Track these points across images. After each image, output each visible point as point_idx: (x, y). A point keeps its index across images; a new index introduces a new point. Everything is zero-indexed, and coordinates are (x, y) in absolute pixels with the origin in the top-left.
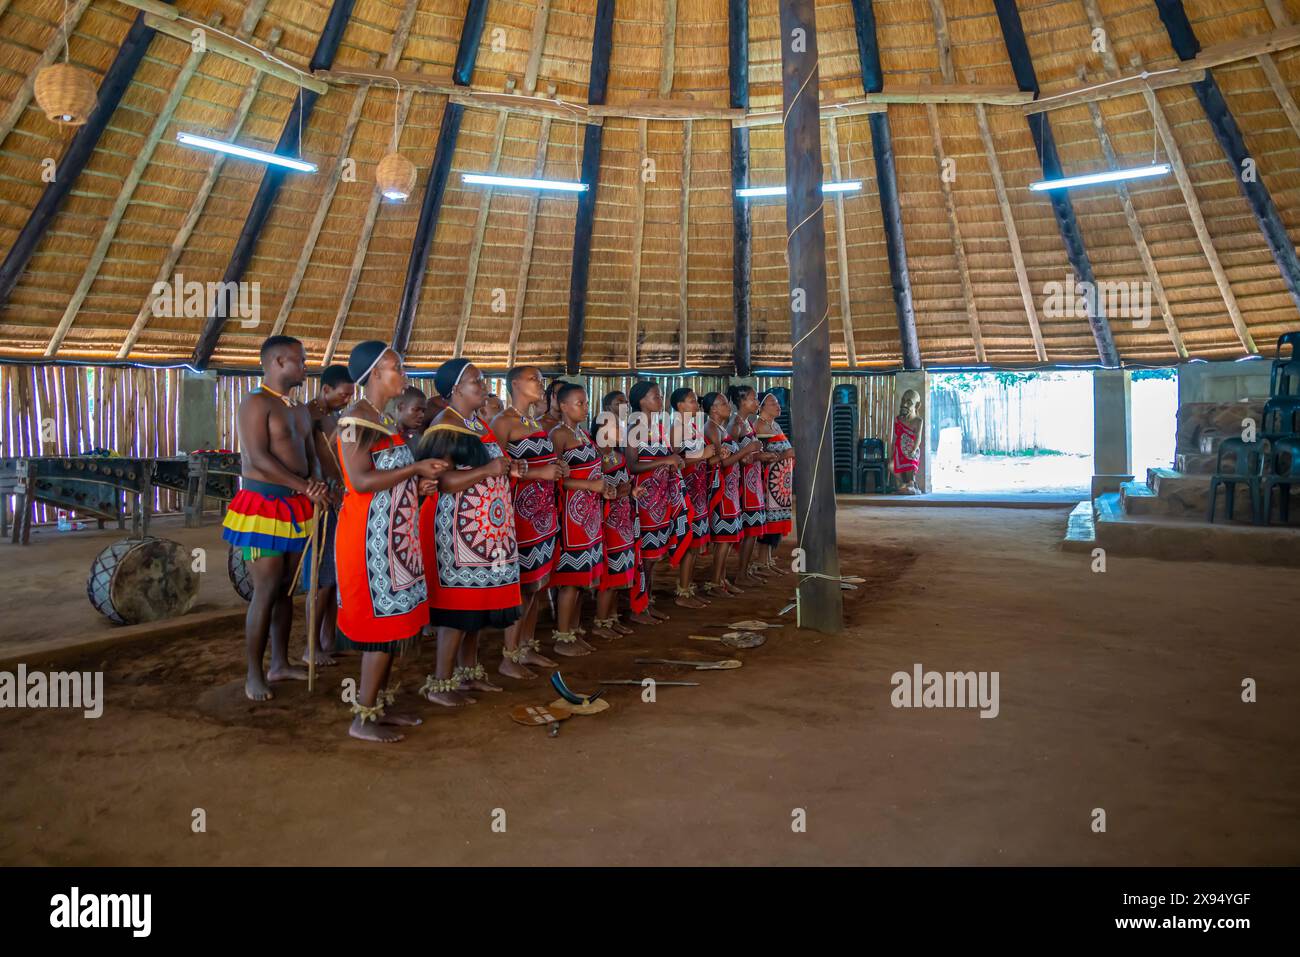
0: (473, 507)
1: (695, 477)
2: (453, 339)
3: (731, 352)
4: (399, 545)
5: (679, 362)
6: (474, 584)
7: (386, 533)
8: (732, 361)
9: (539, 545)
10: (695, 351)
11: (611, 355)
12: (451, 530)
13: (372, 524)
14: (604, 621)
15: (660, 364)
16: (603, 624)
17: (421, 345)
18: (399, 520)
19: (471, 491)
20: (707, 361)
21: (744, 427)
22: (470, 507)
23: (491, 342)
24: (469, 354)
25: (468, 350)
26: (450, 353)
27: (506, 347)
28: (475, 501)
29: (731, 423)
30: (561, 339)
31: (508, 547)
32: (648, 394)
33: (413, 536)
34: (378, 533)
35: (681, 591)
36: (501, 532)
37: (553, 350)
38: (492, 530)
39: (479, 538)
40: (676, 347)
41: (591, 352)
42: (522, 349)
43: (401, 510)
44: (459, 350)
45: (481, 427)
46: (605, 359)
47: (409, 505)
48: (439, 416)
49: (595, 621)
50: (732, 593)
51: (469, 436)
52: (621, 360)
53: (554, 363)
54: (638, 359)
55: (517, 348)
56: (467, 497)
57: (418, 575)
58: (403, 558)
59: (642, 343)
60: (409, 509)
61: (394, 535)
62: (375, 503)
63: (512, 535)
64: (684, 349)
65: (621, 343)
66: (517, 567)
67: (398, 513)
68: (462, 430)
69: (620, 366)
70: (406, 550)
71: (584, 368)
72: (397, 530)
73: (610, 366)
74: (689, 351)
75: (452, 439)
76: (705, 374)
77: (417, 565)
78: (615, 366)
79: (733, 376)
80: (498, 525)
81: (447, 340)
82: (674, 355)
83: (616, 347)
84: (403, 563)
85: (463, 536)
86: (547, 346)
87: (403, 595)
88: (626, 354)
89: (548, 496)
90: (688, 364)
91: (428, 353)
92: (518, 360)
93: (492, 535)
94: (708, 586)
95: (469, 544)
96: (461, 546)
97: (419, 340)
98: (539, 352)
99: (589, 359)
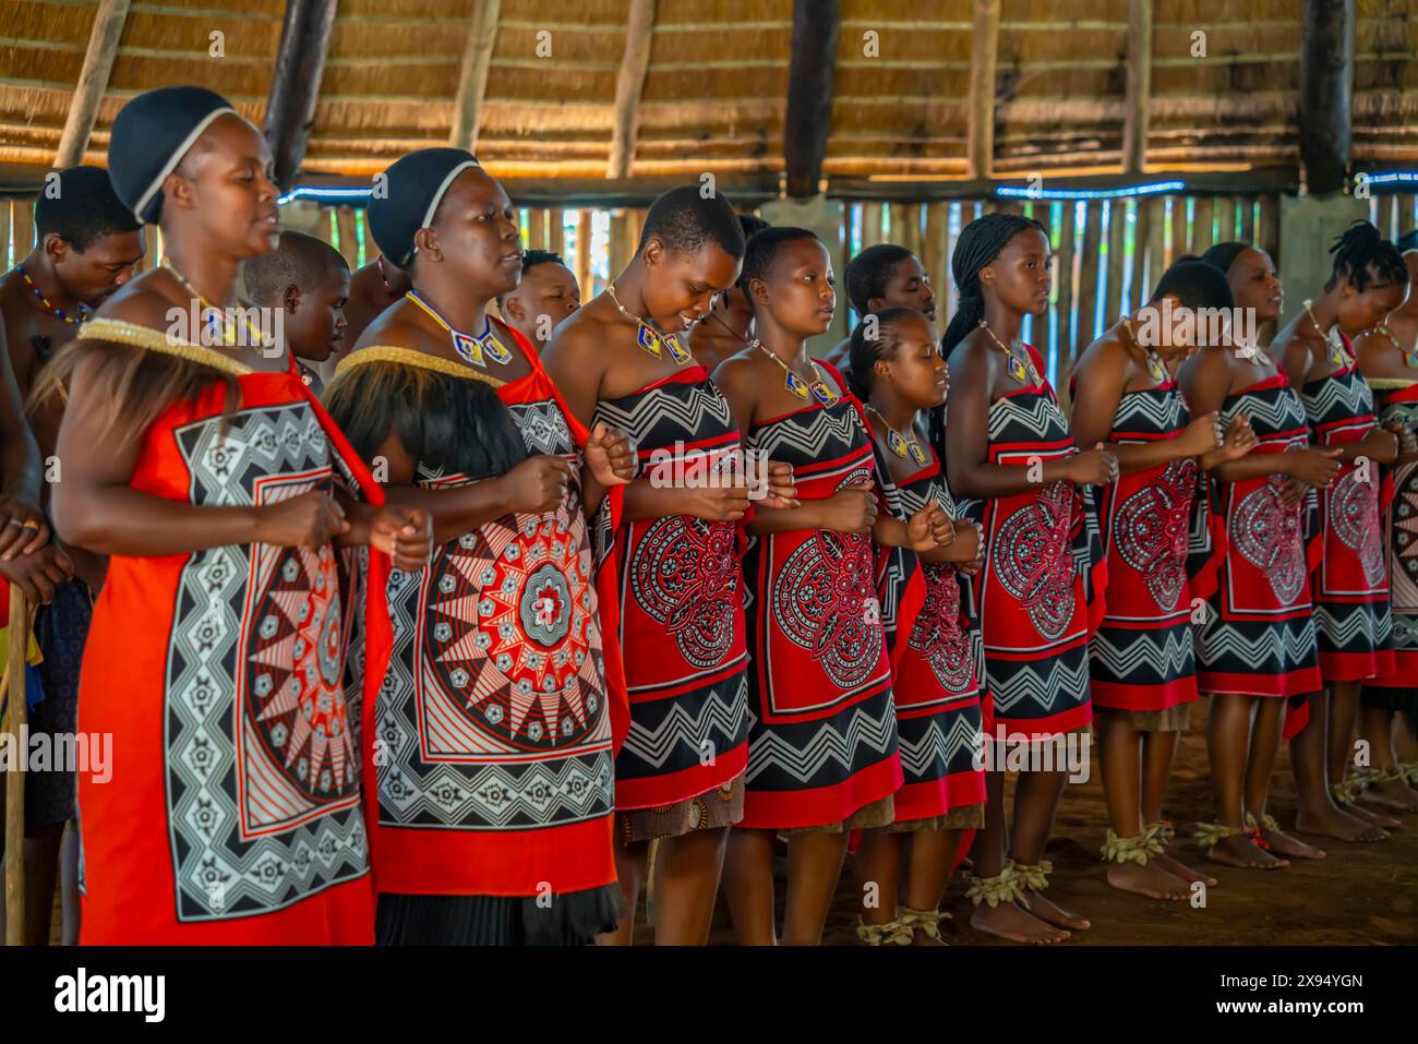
0: (472, 590)
1: (1159, 499)
2: (449, 92)
3: (1290, 121)
4: (267, 701)
5: (1123, 154)
6: (473, 818)
7: (228, 663)
8: (1288, 150)
9: (694, 699)
10: (1174, 121)
11: (916, 136)
12: (407, 656)
13: (187, 636)
14: (885, 928)
15: (1066, 168)
16: (885, 935)
17: (353, 106)
18: (270, 626)
19: (468, 542)
20: (1211, 151)
21: (1323, 353)
22: (464, 588)
23: (562, 102)
24: (498, 135)
25: (493, 126)
26: (443, 133)
27: (605, 117)
28: (479, 572)
29: (1284, 335)
30: (769, 92)
31: (579, 712)
32: (1005, 253)
33: (313, 679)
34: (204, 664)
35: (1119, 848)
36: (559, 664)
37: (744, 126)
38: (531, 658)
39: (490, 681)
40: (1115, 110)
41: (856, 127)
42: (653, 121)
43: (279, 597)
44: (467, 124)
45: (504, 354)
46: (897, 150)
47: (302, 583)
48: (379, 323)
49: (861, 930)
50: (1281, 855)
51: (461, 383)
52: (947, 151)
53: (746, 163)
54: (999, 150)
55: (637, 121)
56: (456, 560)
57: (333, 794)
58: (278, 741)
59: (1011, 99)
60: (304, 595)
61: (254, 670)
62: (197, 578)
63: (592, 672)
64: (1139, 114)
65: (953, 101)
66: (606, 767)
67: (266, 607)
68: (441, 365)
69: (944, 171)
70: (288, 719)
71: (837, 177)
72: (261, 657)
73: (913, 170)
74: (1156, 121)
75: (408, 392)
76: (1203, 190)
77: (327, 764)
78: (926, 171)
79: (1293, 193)
80: (547, 642)
81: (432, 94)
82: (1110, 134)
83: (932, 114)
84: (277, 756)
85: (443, 672)
86: (726, 111)
87: (268, 856)
88: (962, 133)
89: (724, 551)
90: (1152, 161)
91: (375, 132)
92: (641, 155)
93: (528, 673)
94: (1207, 834)
95: (458, 697)
96: (437, 703)
97: (350, 91)
98: (704, 131)
99: (849, 149)
